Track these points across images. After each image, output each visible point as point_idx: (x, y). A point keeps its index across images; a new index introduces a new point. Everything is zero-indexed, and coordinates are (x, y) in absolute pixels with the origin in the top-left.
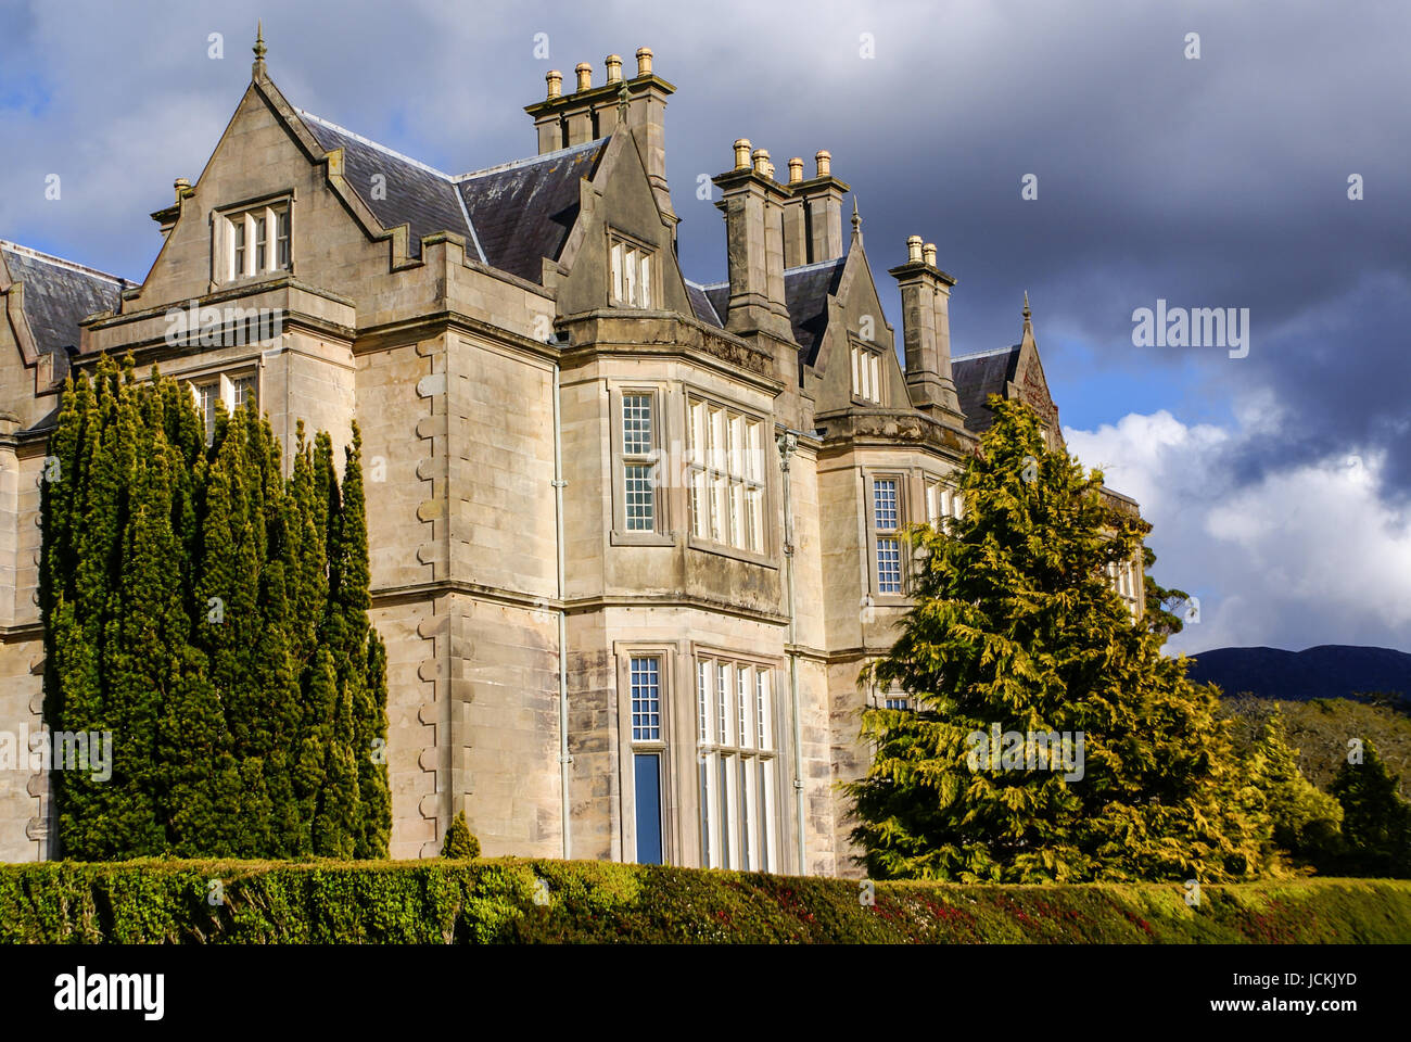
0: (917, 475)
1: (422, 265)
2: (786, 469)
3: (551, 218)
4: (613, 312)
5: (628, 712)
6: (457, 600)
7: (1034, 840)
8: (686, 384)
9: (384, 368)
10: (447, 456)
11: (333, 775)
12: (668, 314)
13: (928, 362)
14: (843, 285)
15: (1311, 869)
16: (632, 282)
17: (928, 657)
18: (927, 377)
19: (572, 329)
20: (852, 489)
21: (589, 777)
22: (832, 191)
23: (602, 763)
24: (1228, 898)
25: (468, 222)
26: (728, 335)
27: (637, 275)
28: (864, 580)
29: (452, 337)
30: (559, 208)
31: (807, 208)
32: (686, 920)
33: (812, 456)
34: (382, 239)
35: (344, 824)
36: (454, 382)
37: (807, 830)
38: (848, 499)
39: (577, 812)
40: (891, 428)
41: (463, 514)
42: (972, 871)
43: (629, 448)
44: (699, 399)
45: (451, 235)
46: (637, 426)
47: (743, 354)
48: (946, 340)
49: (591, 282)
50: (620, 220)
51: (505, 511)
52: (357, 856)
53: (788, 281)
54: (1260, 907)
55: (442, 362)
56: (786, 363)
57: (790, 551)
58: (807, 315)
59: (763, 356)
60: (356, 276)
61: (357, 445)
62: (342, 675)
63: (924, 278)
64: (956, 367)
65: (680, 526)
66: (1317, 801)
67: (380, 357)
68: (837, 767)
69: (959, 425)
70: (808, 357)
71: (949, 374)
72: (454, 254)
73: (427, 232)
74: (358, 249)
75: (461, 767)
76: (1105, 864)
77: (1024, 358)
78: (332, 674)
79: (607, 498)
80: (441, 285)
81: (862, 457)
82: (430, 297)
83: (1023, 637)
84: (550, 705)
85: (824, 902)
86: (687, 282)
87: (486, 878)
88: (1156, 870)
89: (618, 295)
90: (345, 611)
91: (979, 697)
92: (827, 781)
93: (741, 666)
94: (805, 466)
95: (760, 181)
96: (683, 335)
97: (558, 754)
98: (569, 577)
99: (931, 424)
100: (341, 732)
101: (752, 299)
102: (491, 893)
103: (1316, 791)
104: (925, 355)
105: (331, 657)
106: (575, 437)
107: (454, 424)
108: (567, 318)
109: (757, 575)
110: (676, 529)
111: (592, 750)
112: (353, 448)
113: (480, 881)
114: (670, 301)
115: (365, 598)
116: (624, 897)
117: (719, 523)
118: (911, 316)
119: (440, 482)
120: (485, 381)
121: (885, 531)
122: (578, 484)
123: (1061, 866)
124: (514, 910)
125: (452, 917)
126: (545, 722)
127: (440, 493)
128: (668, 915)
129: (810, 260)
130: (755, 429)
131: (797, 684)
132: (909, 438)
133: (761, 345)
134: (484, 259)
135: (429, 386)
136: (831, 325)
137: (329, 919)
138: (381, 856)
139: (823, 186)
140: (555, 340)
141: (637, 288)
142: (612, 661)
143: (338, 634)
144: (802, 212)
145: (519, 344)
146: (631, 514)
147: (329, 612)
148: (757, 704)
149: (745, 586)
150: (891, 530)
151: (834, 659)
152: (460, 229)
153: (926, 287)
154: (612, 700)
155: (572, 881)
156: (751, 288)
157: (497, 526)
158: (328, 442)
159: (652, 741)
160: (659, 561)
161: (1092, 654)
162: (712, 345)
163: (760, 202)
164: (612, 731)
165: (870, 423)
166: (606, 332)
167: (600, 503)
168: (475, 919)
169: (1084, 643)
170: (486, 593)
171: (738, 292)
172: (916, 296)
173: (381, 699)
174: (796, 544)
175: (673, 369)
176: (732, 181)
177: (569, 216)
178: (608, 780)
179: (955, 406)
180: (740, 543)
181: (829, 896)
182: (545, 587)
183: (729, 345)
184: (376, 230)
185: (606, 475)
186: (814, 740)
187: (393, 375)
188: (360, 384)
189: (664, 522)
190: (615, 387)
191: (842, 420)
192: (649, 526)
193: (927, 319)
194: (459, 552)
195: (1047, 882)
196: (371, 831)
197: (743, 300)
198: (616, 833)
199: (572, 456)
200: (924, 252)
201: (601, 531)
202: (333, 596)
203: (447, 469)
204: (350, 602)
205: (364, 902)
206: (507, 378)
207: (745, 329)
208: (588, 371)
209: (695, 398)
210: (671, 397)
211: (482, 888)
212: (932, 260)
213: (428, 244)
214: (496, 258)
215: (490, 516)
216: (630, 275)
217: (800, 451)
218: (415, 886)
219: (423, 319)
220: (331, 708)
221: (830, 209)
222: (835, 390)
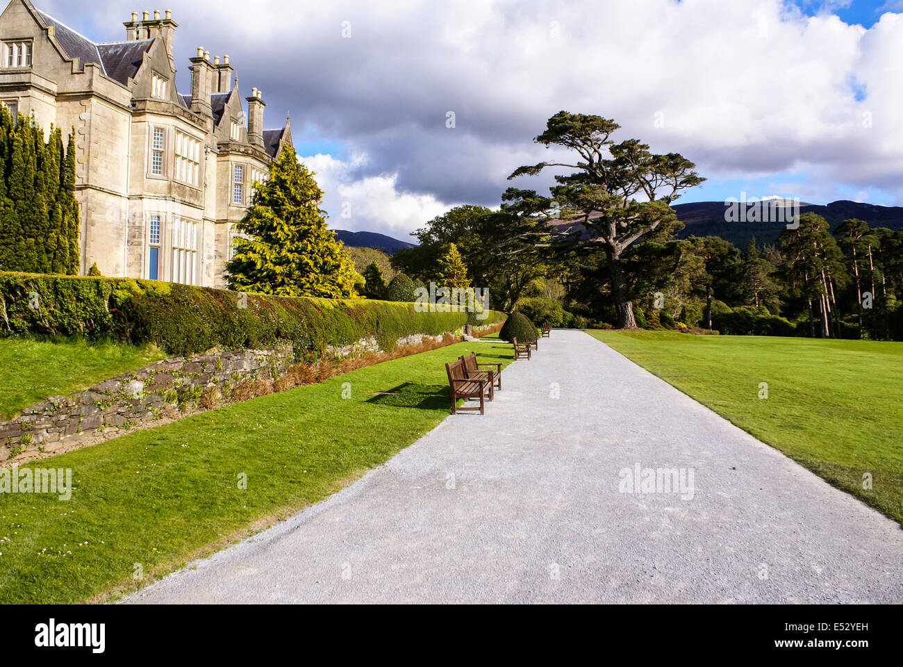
0: (249, 166)
1: (83, 73)
2: (206, 159)
3: (132, 63)
4: (153, 99)
5: (149, 234)
6: (90, 191)
7: (282, 283)
8: (176, 127)
9: (67, 107)
10: (90, 142)
11: (60, 247)
12: (172, 102)
13: (255, 130)
14: (230, 101)
15: (365, 297)
16: (159, 90)
17: (255, 223)
18: (254, 134)
19: (137, 103)
20: (228, 168)
21: (134, 254)
22: (229, 69)
23: (139, 250)
24: (343, 304)
25: (101, 60)
26: (192, 113)
27: (161, 88)
28: (229, 197)
29: (94, 100)
30: (135, 61)
31: (220, 73)
32: (186, 301)
33: (215, 155)
34: (69, 62)
35: (63, 263)
36: (94, 116)
37: (205, 276)
38: (226, 171)
39: (129, 266)
40: (242, 150)
41: (94, 162)
42: (264, 291)
43: (155, 146)
44: (180, 132)
45: (95, 64)
46: (158, 139)
47: (196, 119)
48: (262, 123)
49: (145, 88)
50: (156, 68)
51: (110, 163)
52: (67, 274)
53: (212, 96)
54: (352, 307)
55: (90, 109)
56: (209, 124)
57: (206, 186)
58: (217, 109)
59: (203, 121)
60: (58, 73)
61: (74, 134)
62: (64, 212)
63: (257, 102)
64: (264, 132)
65: (170, 174)
66: (358, 278)
67: (66, 104)
68: (216, 257)
69: (263, 151)
70: (217, 123)
71: (262, 134)
72: (96, 71)
73: (85, 62)
74: (59, 63)
75: (90, 247)
76: (305, 291)
77: (285, 132)
78: (60, 212)
79: (146, 162)
80: (91, 81)
81: (232, 158)
82: (86, 85)
83: (287, 219)
84: (121, 229)
85: (228, 298)
86: (178, 93)
87: (120, 283)
88: (321, 294)
89: (154, 94)
90: (66, 191)
91: (270, 236)
92: (212, 261)
93: (188, 222)
94: (213, 158)
95: (206, 62)
96: (176, 110)
97: (123, 246)
98: (131, 187)
99: (255, 150)
100: (63, 232)
101: (200, 101)
102: (122, 288)
103: (358, 275)
104: (254, 127)
105: (60, 207)
106: (136, 140)
107: (93, 130)
108: (136, 99)
109: (195, 193)
110: (169, 175)
111: (135, 245)
112: (72, 135)
113: (118, 284)
114: (172, 98)
115: (74, 187)
116: (166, 292)
117: (184, 175)
118: (251, 114)
119: (87, 150)
120: (105, 117)
121: (237, 182)
122: (136, 156)
123: (292, 292)
124: (130, 294)
125: (108, 296)
126: (120, 235)
127: (86, 154)
128: (180, 299)
129: (219, 91)
130: (198, 144)
131: (205, 229)
132: (247, 153)
133: (201, 117)
134: (106, 74)
135: (85, 116)
136: (225, 113)
137: (62, 295)
138: (76, 275)
139: (225, 67)
140: (131, 106)
141: (161, 92)
142: (144, 216)
143: (63, 198)
144: (218, 74)
145: (117, 105)
146: (154, 168)
147: (59, 191)
148: (192, 235)
149: (191, 196)
150: (240, 183)
151: (217, 222)
152: (98, 62)
153: (257, 105)
154: (143, 229)
155: (149, 286)
156: (200, 98)
157: (106, 167)
158: (60, 132)
159: (156, 244)
160: (163, 185)
161: (306, 227)
162: (186, 115)
163: (205, 69)
164: (143, 240)
165: (235, 147)
166: (149, 106)
167: (143, 164)
168: (116, 297)
169: (305, 224)
170: (101, 190)
171: (195, 98)
172: (253, 107)
173: (77, 222)
174: (208, 184)
175: (172, 121)
176: (196, 60)
177: (138, 64)
178: (141, 256)
179: (263, 145)
180: (190, 182)
181: (229, 296)
182: (122, 190)
183: (191, 115)
184: (67, 58)
185: (146, 155)
186: (209, 247)
187: (71, 110)
188: (57, 112)
189: (165, 172)
190: (151, 125)
191: (226, 145)
192: (160, 173)
193: (256, 115)
194: (92, 176)
195: (287, 296)
196: (72, 266)
197: (196, 101)
198: (142, 273)
199: (135, 146)
200: (257, 93)
201: (143, 173)
202: (61, 185)
203: (89, 146)
204: (68, 188)
205: (76, 289)
206: (113, 117)
207: (196, 111)
208: (142, 118)
209: (179, 132)
210: (171, 132)
211: (119, 287)
212: (259, 96)
213: (86, 66)
214: (110, 74)
215: (104, 164)
216: (159, 87)
217: (211, 153)
218: (95, 285)
219: (83, 92)
220: (60, 224)
221: (227, 74)
222: (224, 135)
